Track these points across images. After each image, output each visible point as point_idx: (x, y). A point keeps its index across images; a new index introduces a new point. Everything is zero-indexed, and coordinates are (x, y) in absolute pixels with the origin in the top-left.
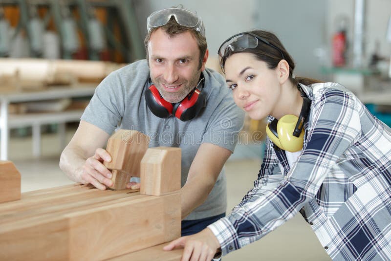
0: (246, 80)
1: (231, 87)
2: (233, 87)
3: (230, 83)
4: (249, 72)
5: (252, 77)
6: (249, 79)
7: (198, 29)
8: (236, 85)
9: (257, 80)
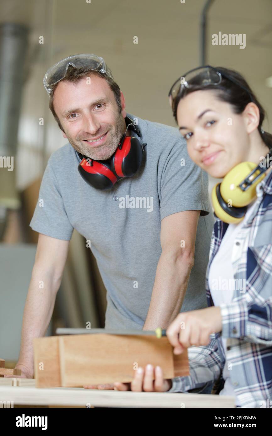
0: (205, 126)
1: (185, 137)
2: (188, 137)
3: (184, 132)
4: (209, 116)
5: (213, 122)
6: (209, 125)
7: (103, 71)
8: (192, 134)
9: (219, 126)
